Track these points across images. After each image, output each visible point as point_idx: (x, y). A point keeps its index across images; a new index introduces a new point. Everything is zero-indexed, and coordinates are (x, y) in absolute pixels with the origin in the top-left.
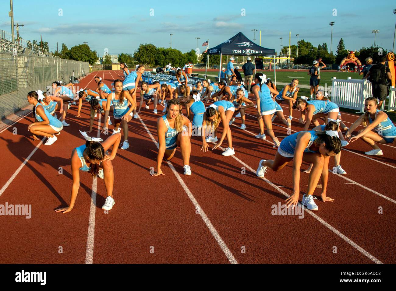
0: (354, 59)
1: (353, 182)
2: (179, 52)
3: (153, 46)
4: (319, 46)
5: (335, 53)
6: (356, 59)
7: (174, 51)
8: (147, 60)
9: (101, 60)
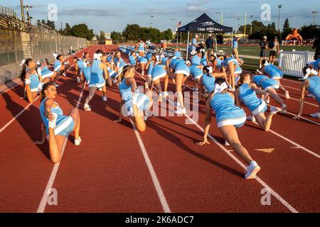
0: (296, 35)
1: (299, 146)
2: (158, 31)
3: (138, 26)
4: (269, 25)
5: (281, 30)
6: (298, 34)
7: (154, 30)
8: (133, 36)
9: (97, 37)
